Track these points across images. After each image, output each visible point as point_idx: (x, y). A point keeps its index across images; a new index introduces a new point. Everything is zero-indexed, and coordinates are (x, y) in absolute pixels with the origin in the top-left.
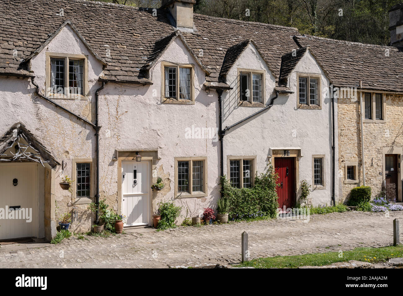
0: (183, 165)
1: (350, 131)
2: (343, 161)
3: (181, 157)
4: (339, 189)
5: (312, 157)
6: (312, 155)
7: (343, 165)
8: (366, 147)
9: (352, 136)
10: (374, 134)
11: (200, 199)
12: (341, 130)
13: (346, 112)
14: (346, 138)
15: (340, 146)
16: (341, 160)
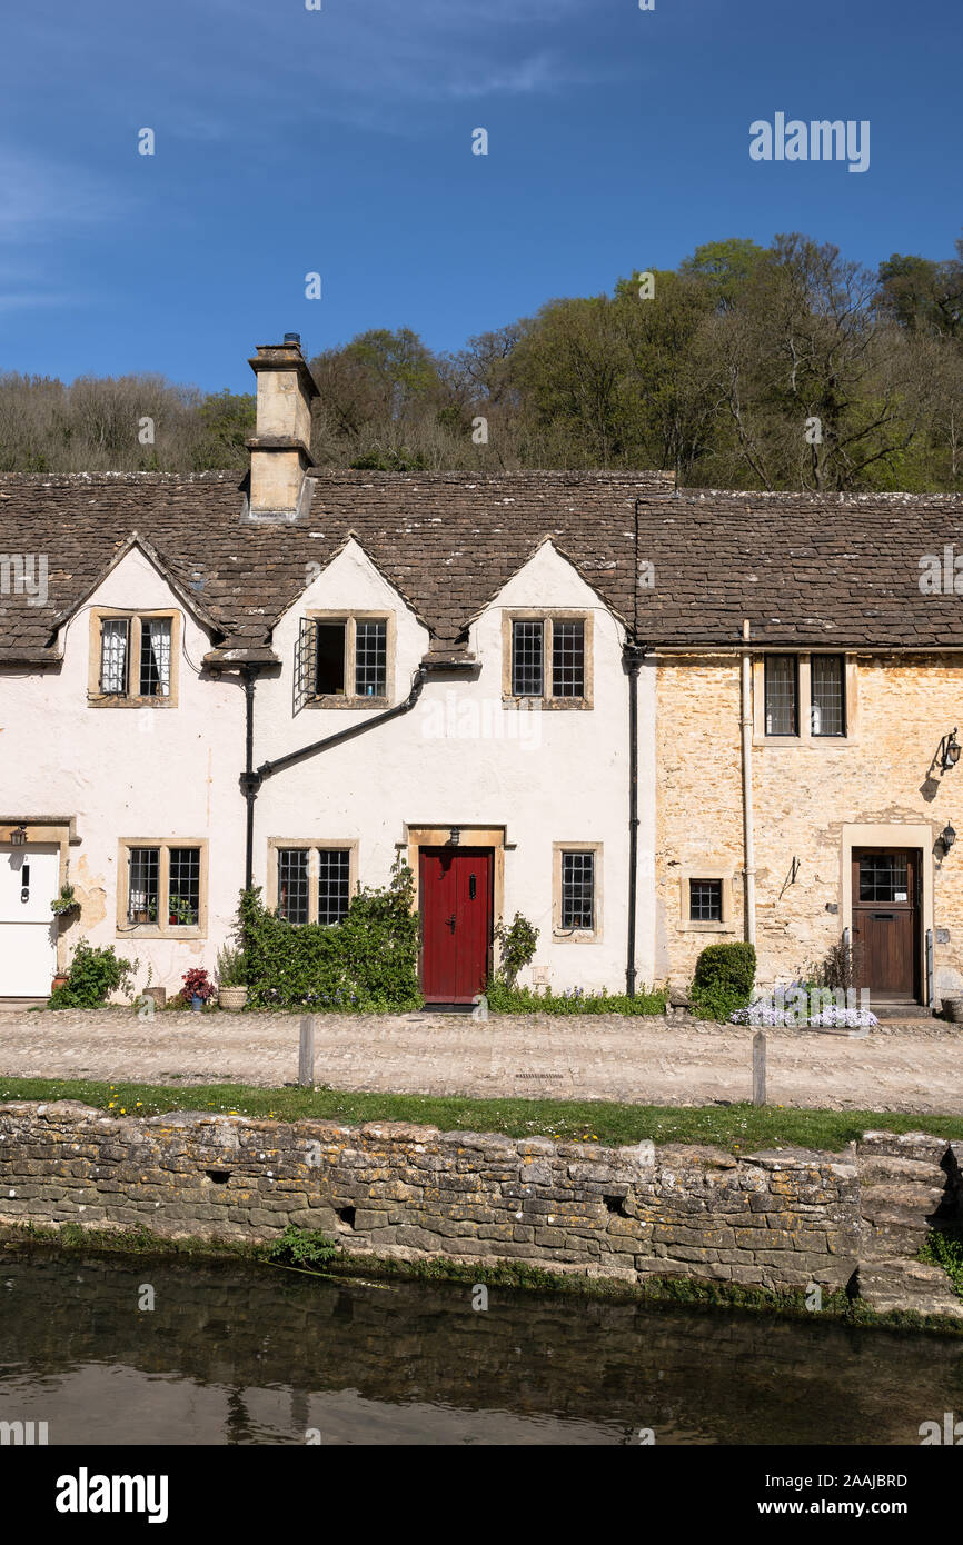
0: (143, 860)
1: (705, 772)
2: (673, 863)
3: (137, 838)
4: (657, 947)
5: (555, 850)
6: (554, 842)
7: (674, 873)
8: (770, 821)
9: (712, 788)
10: (804, 783)
11: (185, 945)
12: (670, 770)
13: (690, 714)
14: (688, 794)
15: (661, 818)
16: (669, 859)
